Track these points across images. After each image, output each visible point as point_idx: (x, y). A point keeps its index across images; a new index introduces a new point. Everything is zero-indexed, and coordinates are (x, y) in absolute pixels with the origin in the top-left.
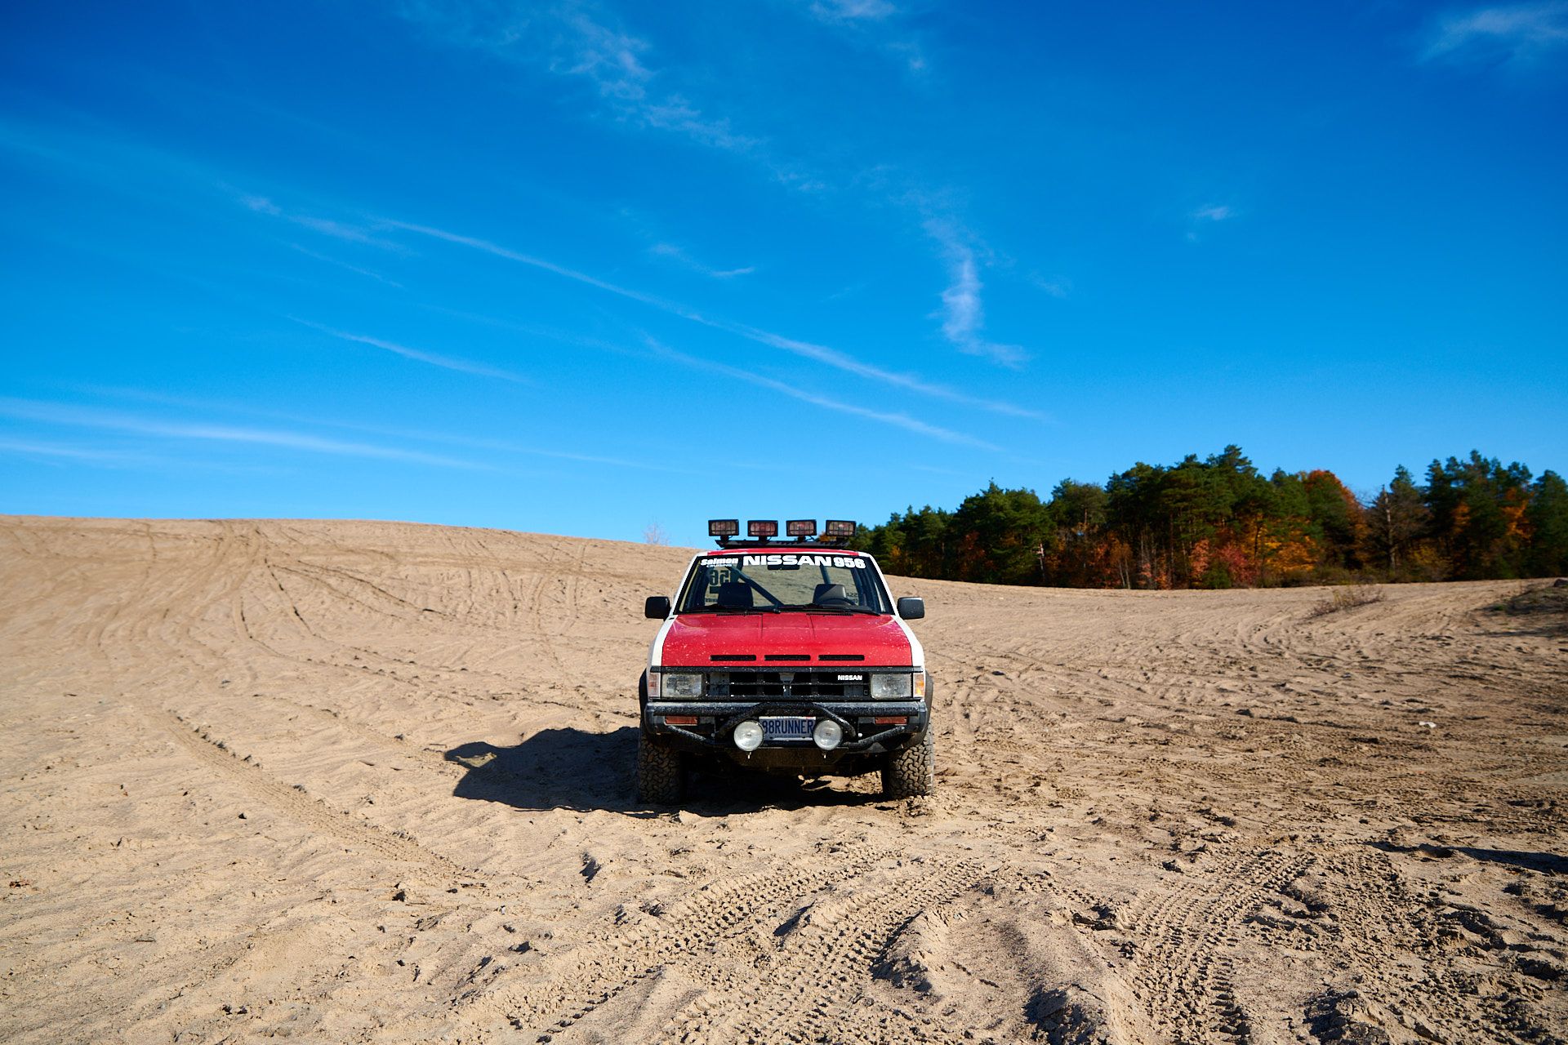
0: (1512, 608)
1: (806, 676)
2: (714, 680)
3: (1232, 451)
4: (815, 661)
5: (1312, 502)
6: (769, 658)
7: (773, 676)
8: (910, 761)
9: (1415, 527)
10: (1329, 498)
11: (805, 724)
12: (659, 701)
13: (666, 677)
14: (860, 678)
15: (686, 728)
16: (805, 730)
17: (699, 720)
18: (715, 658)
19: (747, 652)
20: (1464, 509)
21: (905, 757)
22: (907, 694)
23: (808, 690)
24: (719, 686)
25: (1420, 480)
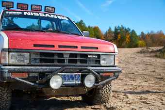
0: (141, 52)
1: (75, 55)
2: (33, 56)
3: (82, 21)
4: (79, 49)
5: (95, 32)
6: (60, 46)
7: (61, 55)
8: (105, 90)
9: (112, 38)
10: (97, 32)
11: (77, 76)
12: (7, 65)
13: (11, 54)
14: (96, 57)
15: (22, 79)
16: (77, 79)
17: (28, 75)
18: (35, 45)
19: (51, 43)
20: (120, 35)
21: (104, 89)
22: (112, 64)
23: (75, 61)
24: (35, 59)
25: (113, 30)
